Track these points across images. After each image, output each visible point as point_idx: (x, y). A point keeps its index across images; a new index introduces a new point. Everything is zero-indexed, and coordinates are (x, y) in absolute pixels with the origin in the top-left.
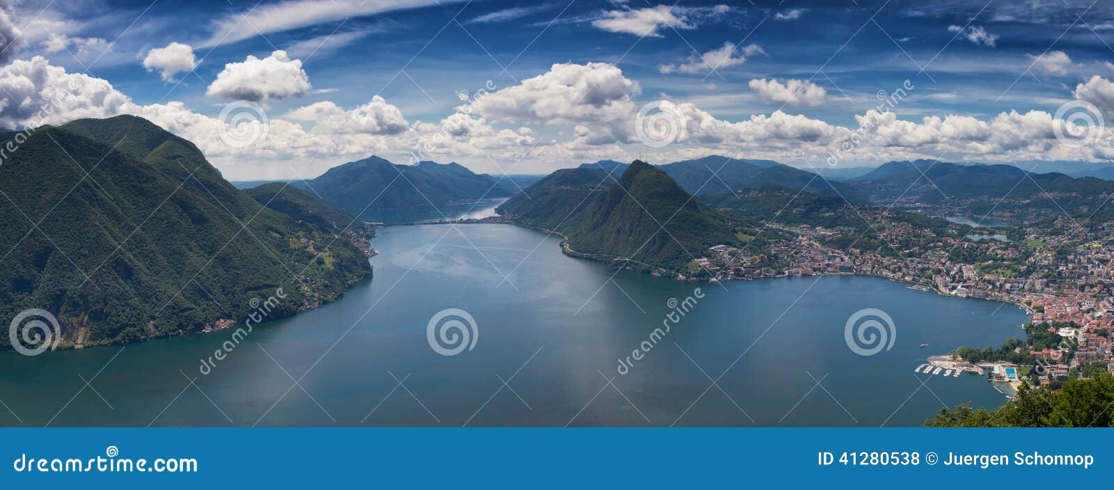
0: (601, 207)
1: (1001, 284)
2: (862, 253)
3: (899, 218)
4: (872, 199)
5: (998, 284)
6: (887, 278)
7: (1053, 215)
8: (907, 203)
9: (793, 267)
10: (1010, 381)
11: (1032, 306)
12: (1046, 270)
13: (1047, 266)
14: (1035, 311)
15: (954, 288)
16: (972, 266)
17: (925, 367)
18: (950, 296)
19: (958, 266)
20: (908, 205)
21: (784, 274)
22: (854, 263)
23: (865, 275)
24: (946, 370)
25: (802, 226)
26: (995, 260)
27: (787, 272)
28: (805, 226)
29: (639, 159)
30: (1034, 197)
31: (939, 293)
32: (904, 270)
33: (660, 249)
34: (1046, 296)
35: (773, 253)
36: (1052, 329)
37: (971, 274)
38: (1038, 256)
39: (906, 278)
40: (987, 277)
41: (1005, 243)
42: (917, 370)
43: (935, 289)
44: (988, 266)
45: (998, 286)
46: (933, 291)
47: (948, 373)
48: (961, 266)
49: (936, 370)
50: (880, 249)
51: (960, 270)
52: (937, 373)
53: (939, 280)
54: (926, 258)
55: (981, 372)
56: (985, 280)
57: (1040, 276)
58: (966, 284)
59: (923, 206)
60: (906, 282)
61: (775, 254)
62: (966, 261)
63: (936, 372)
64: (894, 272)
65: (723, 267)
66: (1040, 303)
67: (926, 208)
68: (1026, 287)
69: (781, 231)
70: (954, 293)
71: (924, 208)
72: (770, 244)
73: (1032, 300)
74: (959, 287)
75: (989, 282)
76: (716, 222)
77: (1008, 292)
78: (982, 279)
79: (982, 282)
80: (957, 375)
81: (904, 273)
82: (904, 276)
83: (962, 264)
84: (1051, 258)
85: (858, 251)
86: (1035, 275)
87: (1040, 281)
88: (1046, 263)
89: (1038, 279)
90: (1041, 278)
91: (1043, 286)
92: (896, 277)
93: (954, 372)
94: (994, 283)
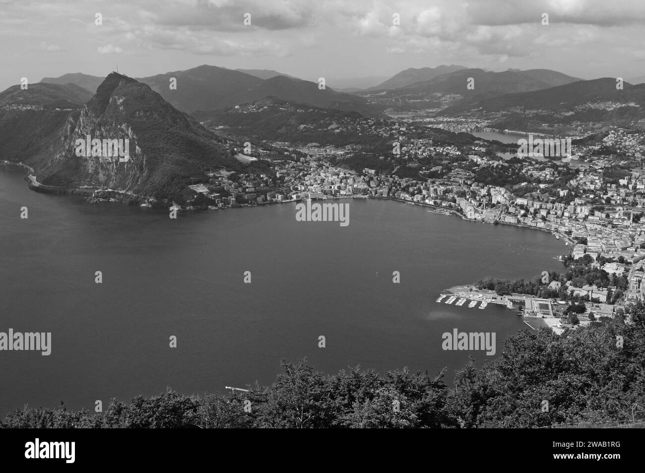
1: (535, 210)
2: (377, 174)
3: (419, 134)
4: (388, 112)
5: (532, 210)
6: (405, 201)
7: (604, 130)
8: (428, 117)
9: (301, 191)
10: (543, 317)
11: (573, 236)
12: (592, 196)
13: (593, 191)
14: (576, 242)
16: (502, 189)
17: (447, 298)
18: (475, 221)
19: (486, 188)
20: (428, 120)
21: (291, 198)
22: (369, 185)
23: (380, 198)
24: (470, 301)
25: (309, 145)
26: (529, 182)
27: (294, 197)
28: (314, 144)
29: (116, 71)
30: (579, 108)
31: (463, 218)
32: (424, 192)
34: (589, 226)
35: (278, 175)
36: (595, 264)
37: (500, 198)
38: (581, 179)
39: (427, 201)
40: (519, 201)
41: (541, 163)
42: (439, 301)
43: (459, 214)
44: (521, 189)
45: (533, 212)
46: (457, 215)
47: (472, 305)
48: (490, 189)
49: (459, 301)
50: (397, 168)
52: (461, 305)
53: (462, 203)
54: (449, 179)
55: (510, 305)
56: (516, 204)
57: (583, 202)
59: (445, 119)
60: (426, 206)
61: (280, 177)
63: (460, 303)
64: (413, 194)
65: (224, 193)
66: (581, 233)
67: (450, 122)
68: (566, 214)
69: (287, 150)
71: (447, 122)
72: (274, 165)
73: (573, 229)
75: (522, 207)
77: (544, 219)
78: (513, 203)
79: (513, 206)
80: (484, 305)
81: (424, 196)
82: (424, 198)
83: (490, 186)
84: (598, 181)
85: (373, 171)
86: (577, 201)
87: (583, 208)
88: (592, 187)
89: (581, 205)
90: (585, 204)
91: (587, 214)
92: (415, 200)
93: (479, 303)
94: (526, 207)
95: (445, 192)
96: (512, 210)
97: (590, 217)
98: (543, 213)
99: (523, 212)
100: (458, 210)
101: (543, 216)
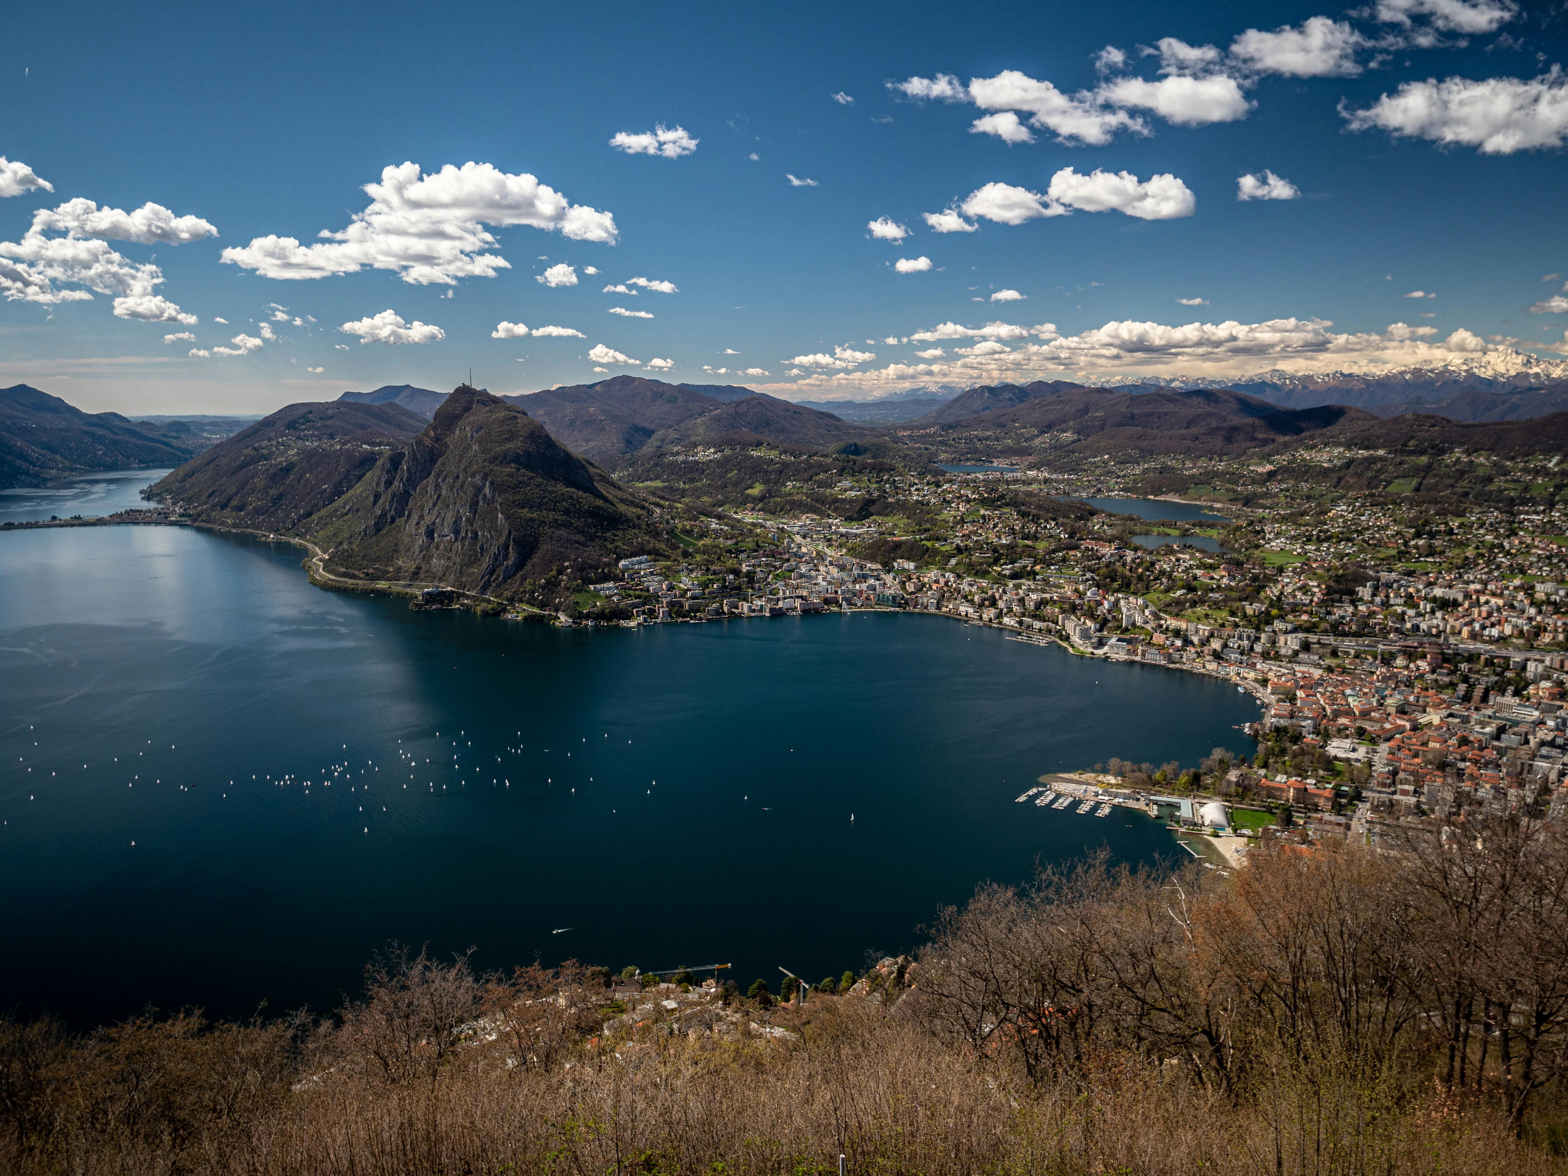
0: (389, 483)
1: (1201, 639)
2: (919, 569)
3: (994, 500)
5: (1195, 639)
6: (967, 619)
10: (1214, 834)
12: (1305, 617)
13: (1306, 606)
15: (1101, 643)
16: (1140, 601)
17: (1040, 792)
18: (1093, 658)
19: (1112, 597)
20: (1011, 475)
22: (904, 588)
23: (924, 614)
24: (1081, 801)
25: (802, 517)
26: (1191, 589)
28: (807, 516)
29: (467, 383)
30: (1284, 459)
31: (1071, 650)
32: (1001, 604)
33: (519, 565)
34: (1301, 668)
36: (1312, 739)
37: (1138, 616)
38: (1287, 584)
39: (1006, 619)
40: (1173, 623)
42: (1022, 799)
43: (1062, 643)
44: (1176, 601)
46: (1059, 646)
47: (1084, 809)
48: (1117, 601)
49: (1060, 801)
50: (953, 561)
51: (1116, 604)
52: (1064, 806)
53: (1071, 626)
54: (1046, 581)
55: (1152, 811)
56: (1167, 627)
57: (1290, 627)
58: (1127, 636)
59: (1041, 476)
60: (1003, 628)
61: (749, 572)
62: (1126, 587)
63: (1062, 804)
64: (981, 607)
65: (649, 598)
66: (1287, 681)
67: (1049, 480)
68: (1258, 648)
69: (762, 526)
70: (1100, 652)
71: (1046, 481)
73: (1271, 675)
74: (1113, 641)
75: (1177, 633)
76: (631, 511)
77: (1217, 656)
78: (1160, 625)
79: (1161, 632)
80: (1104, 811)
81: (1001, 610)
82: (1000, 615)
83: (1120, 595)
84: (1316, 590)
85: (911, 566)
86: (1278, 625)
87: (1289, 639)
88: (1306, 599)
89: (1286, 632)
90: (1292, 632)
91: (1297, 648)
92: (985, 617)
93: (1097, 805)
94: (1186, 636)
95: (1041, 604)
96: (1159, 638)
97: (1301, 656)
98: (1216, 644)
99: (1179, 643)
100: (1061, 637)
101: (1215, 650)
